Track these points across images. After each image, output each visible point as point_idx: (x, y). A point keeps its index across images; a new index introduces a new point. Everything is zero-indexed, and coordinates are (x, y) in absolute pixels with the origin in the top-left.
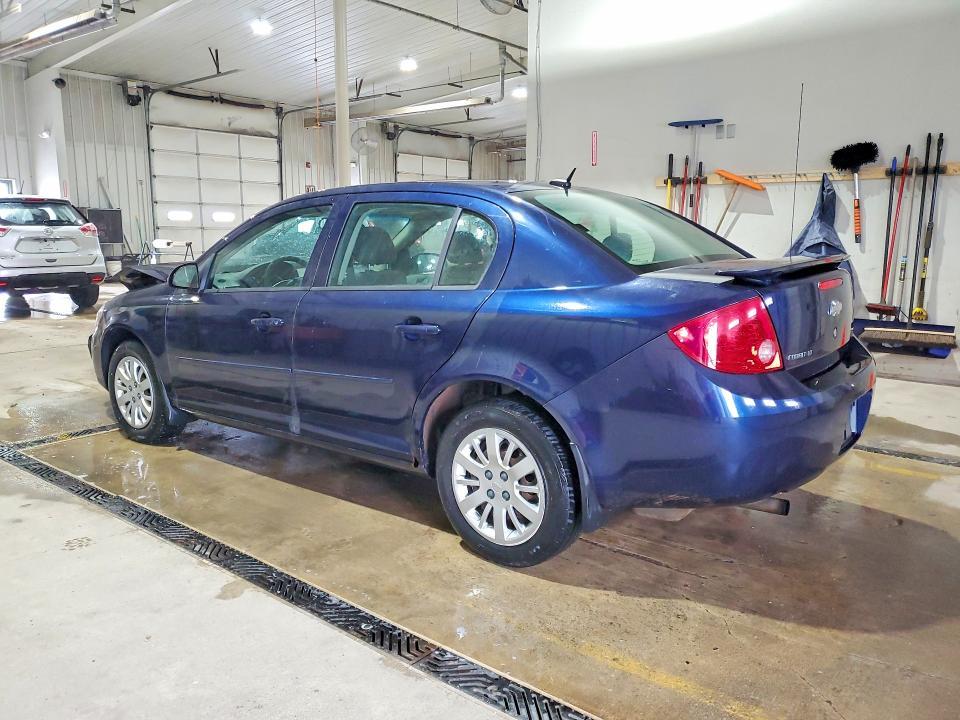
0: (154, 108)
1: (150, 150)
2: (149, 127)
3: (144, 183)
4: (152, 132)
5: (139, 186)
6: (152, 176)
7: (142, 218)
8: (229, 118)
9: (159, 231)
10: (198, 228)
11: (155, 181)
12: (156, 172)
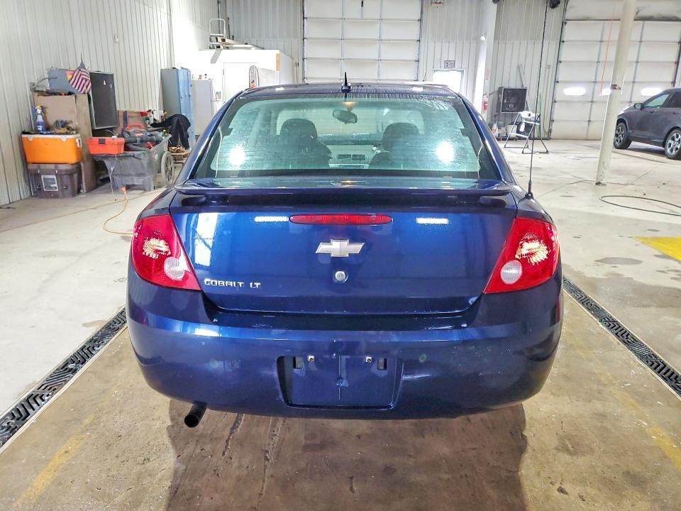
0: (572, 7)
1: (561, 41)
2: (564, 23)
3: (551, 68)
4: (566, 27)
5: (547, 70)
6: (559, 62)
7: (544, 94)
8: (638, 8)
9: (556, 104)
10: (589, 102)
11: (561, 66)
12: (562, 59)
